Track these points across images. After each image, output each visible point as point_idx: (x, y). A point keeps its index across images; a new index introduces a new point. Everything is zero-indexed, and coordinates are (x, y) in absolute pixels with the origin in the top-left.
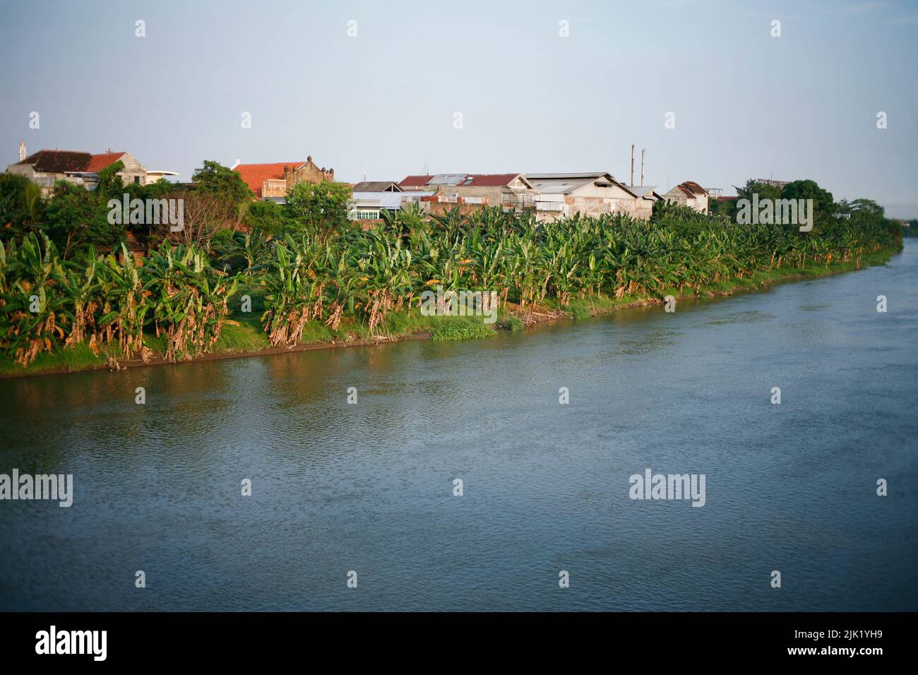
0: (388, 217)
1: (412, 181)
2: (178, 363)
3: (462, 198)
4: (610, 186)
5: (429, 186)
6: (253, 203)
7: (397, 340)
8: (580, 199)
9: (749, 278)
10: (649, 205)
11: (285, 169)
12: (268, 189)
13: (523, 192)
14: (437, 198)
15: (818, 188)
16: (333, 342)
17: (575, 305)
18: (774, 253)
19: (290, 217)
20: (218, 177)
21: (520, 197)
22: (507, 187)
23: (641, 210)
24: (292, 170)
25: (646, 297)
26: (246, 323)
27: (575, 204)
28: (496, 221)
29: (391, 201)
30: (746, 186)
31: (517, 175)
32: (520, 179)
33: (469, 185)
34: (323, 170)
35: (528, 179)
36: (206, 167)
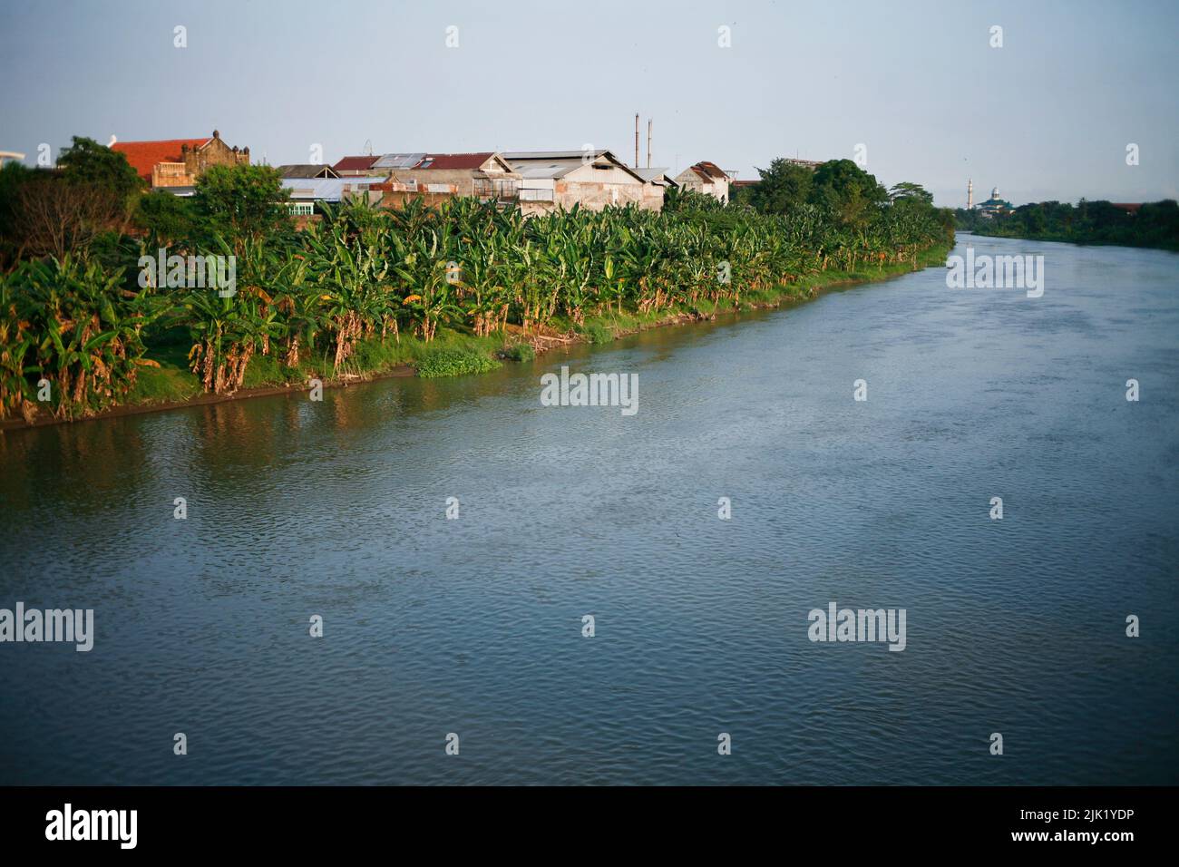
0: (329, 211)
1: (351, 164)
2: (76, 421)
3: (425, 186)
4: (611, 168)
5: (375, 170)
6: (143, 195)
7: (371, 379)
8: (574, 186)
9: (793, 284)
10: (659, 193)
11: (183, 148)
12: (160, 176)
13: (500, 176)
14: (392, 186)
15: (858, 170)
16: (288, 385)
17: (591, 324)
18: (820, 252)
19: (203, 214)
20: (94, 158)
21: (497, 183)
22: (479, 171)
23: (651, 199)
24: (192, 150)
25: (676, 312)
26: (164, 362)
27: (569, 192)
28: (470, 216)
29: (329, 190)
30: (770, 167)
31: (491, 154)
32: (496, 159)
33: (428, 168)
34: (235, 150)
35: (505, 159)
36: (76, 146)
